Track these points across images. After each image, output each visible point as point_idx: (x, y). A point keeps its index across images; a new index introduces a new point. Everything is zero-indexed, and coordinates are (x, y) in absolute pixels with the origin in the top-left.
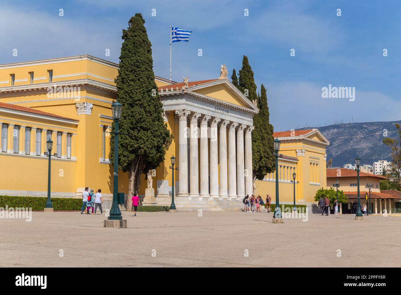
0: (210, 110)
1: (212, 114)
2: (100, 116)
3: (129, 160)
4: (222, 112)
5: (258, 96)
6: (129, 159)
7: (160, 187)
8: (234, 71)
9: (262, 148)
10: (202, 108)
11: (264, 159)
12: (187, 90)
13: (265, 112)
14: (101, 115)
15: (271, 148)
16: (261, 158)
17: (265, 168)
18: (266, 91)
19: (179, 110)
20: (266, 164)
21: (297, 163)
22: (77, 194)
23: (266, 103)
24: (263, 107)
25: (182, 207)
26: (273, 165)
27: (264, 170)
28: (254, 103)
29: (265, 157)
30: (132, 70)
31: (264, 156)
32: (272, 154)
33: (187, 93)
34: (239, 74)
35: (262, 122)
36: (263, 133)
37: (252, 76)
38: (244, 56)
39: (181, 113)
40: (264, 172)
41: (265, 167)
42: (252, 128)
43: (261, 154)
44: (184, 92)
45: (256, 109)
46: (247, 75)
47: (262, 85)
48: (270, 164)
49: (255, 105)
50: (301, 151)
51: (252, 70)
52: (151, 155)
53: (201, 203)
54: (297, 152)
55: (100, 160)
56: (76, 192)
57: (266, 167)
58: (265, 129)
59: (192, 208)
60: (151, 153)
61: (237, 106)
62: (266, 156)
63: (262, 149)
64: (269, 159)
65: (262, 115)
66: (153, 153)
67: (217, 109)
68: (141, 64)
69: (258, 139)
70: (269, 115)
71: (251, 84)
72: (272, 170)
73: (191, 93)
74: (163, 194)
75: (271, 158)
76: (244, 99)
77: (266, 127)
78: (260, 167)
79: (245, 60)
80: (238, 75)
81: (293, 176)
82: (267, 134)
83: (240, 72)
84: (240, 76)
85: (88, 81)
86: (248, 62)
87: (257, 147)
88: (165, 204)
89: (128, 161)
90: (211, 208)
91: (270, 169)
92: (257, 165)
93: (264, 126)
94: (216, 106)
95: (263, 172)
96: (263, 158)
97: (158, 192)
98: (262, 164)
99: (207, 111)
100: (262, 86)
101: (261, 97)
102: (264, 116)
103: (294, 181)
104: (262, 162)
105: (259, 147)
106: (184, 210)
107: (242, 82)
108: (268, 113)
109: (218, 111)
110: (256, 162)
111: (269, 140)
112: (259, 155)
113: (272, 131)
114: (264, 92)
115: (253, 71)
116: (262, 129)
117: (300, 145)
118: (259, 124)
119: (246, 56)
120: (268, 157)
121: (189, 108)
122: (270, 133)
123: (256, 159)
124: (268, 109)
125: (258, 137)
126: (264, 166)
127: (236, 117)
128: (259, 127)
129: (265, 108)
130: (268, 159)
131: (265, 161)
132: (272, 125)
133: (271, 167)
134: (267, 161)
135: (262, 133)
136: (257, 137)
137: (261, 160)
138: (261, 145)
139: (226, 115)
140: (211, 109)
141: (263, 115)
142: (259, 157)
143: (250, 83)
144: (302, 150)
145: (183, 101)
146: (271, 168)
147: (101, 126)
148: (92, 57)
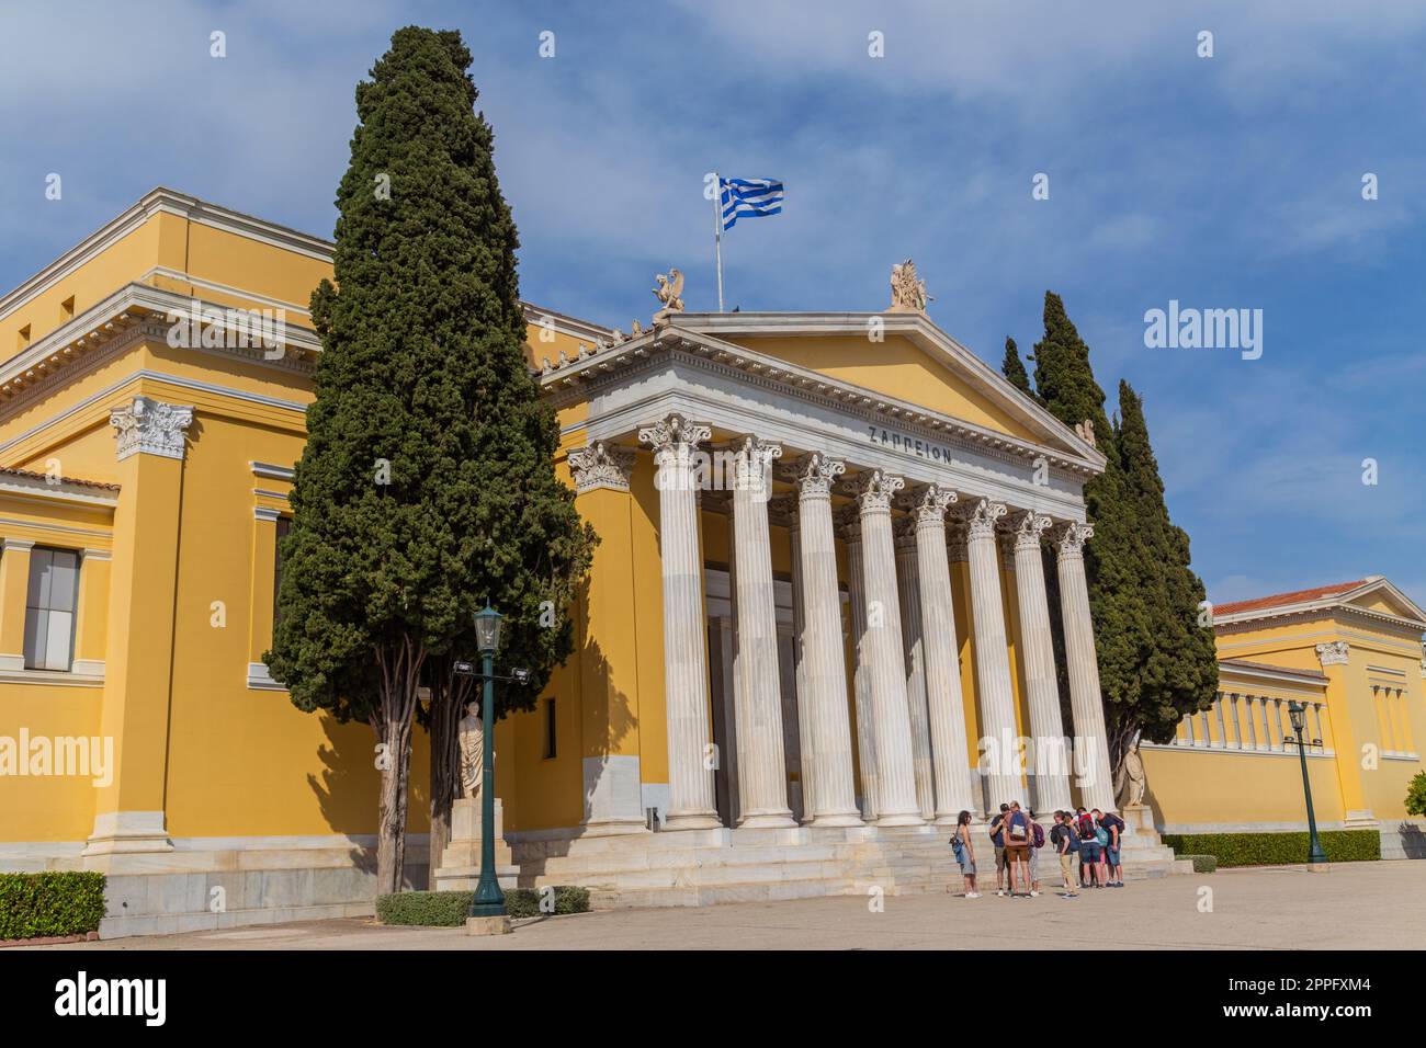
0: (838, 438)
1: (857, 455)
2: (253, 469)
3: (334, 659)
4: (912, 452)
5: (1113, 427)
6: (332, 651)
7: (594, 786)
8: (1011, 347)
9: (1143, 613)
10: (792, 425)
11: (1158, 656)
12: (670, 325)
13: (1144, 479)
14: (257, 465)
15: (1183, 613)
16: (1145, 653)
17: (1168, 694)
18: (1140, 406)
19: (653, 425)
20: (1167, 676)
21: (1325, 688)
22: (93, 848)
23: (1146, 445)
24: (1134, 461)
25: (668, 883)
26: (1197, 677)
27: (1165, 702)
28: (1081, 434)
29: (1163, 650)
30: (366, 235)
31: (1158, 646)
32: (1188, 636)
33: (675, 343)
34: (1033, 354)
35: (1134, 519)
36: (1145, 558)
37: (1083, 355)
38: (1048, 293)
39: (662, 438)
40: (1167, 712)
41: (1169, 689)
42: (1085, 532)
43: (1140, 639)
44: (663, 334)
45: (1089, 454)
46: (1060, 356)
47: (1123, 384)
48: (1185, 676)
49: (1087, 441)
50: (1334, 647)
51: (1079, 338)
52: (431, 623)
53: (788, 859)
54: (1318, 653)
55: (249, 674)
56: (90, 837)
57: (1172, 688)
58: (1152, 543)
59: (703, 889)
60: (429, 613)
61: (991, 434)
62: (1166, 643)
63: (1144, 620)
64: (1179, 657)
65: (1133, 492)
66: (441, 612)
67: (885, 438)
68: (407, 201)
69: (1123, 581)
70: (1162, 490)
71: (1078, 385)
72: (1198, 699)
73: (702, 340)
74: (606, 823)
75: (1189, 653)
76: (1024, 409)
77: (1154, 535)
78: (1147, 689)
79: (1054, 306)
80: (1030, 358)
81: (1293, 719)
82: (1160, 562)
83: (1038, 348)
84: (1039, 363)
85: (136, 296)
86: (1063, 314)
87: (1123, 611)
88: (605, 870)
89: (329, 663)
90: (849, 882)
91: (1188, 695)
92: (1131, 683)
93: (1147, 534)
94: (877, 422)
95: (1162, 708)
96: (1151, 654)
97: (590, 810)
98: (1153, 676)
99: (821, 439)
100: (1124, 390)
101: (1124, 425)
102: (1141, 494)
103: (1300, 738)
104: (1150, 672)
105: (1132, 611)
106: (670, 902)
107: (1047, 383)
108: (1158, 482)
109: (889, 445)
110: (1124, 673)
111: (1170, 583)
112: (1135, 642)
113: (1181, 551)
114: (1134, 407)
115: (1084, 339)
116: (1139, 543)
117: (1328, 629)
118: (1123, 526)
119: (1052, 292)
120: (1176, 649)
121: (701, 413)
122: (1177, 558)
123: (1122, 659)
124: (1155, 469)
125: (1123, 575)
126: (1164, 687)
127: (992, 481)
128: (1122, 535)
129: (1143, 465)
130: (1174, 658)
131: (1161, 664)
132: (1182, 527)
133: (1191, 685)
134: (1173, 664)
135: (1140, 558)
136: (1118, 572)
137: (1144, 662)
138: (1139, 601)
139: (937, 466)
140: (847, 432)
141: (1137, 490)
142: (1135, 650)
143: (1075, 380)
144: (1335, 643)
145: (669, 380)
146: (1191, 692)
147: (258, 512)
148: (197, 202)
